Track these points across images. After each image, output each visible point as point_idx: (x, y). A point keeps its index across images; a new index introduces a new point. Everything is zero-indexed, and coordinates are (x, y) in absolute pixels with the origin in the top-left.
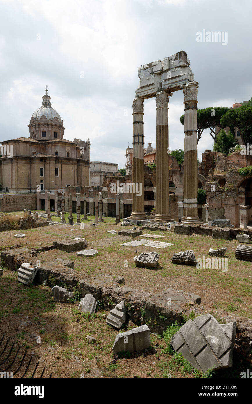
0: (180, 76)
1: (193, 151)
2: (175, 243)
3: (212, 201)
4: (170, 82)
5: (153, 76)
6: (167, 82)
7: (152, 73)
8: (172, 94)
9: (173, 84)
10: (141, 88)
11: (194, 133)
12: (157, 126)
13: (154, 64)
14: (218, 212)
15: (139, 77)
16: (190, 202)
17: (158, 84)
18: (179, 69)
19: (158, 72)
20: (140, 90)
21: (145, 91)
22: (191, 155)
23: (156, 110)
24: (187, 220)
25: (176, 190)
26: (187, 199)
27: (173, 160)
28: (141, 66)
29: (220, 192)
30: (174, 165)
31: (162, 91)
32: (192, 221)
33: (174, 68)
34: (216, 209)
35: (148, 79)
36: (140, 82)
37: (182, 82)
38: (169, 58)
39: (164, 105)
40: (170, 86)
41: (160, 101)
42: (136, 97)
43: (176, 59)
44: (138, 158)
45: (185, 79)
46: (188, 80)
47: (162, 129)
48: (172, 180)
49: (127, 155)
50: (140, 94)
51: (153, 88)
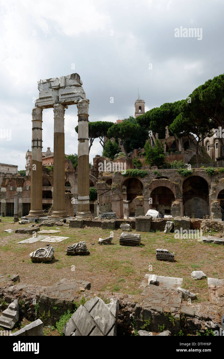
0: (75, 93)
1: (85, 155)
2: (70, 237)
3: (102, 197)
4: (66, 97)
5: (51, 90)
6: (64, 97)
7: (51, 87)
8: (68, 107)
9: (69, 99)
10: (40, 99)
11: (86, 140)
12: (54, 133)
13: (52, 81)
14: (107, 207)
15: (39, 89)
16: (84, 199)
17: (55, 97)
18: (74, 87)
19: (55, 87)
20: (40, 101)
21: (44, 102)
22: (84, 159)
23: (54, 119)
24: (81, 215)
25: (72, 189)
26: (80, 197)
27: (69, 163)
28: (41, 80)
29: (107, 189)
30: (70, 167)
31: (59, 103)
32: (85, 215)
33: (69, 86)
34: (105, 204)
35: (47, 92)
36: (40, 94)
37: (76, 98)
38: (65, 77)
39: (60, 116)
40: (66, 100)
41: (57, 112)
42: (36, 106)
43: (71, 79)
44: (37, 160)
45: (78, 96)
46: (81, 97)
47: (59, 136)
48: (69, 180)
49: (27, 158)
50: (39, 104)
51: (51, 101)
